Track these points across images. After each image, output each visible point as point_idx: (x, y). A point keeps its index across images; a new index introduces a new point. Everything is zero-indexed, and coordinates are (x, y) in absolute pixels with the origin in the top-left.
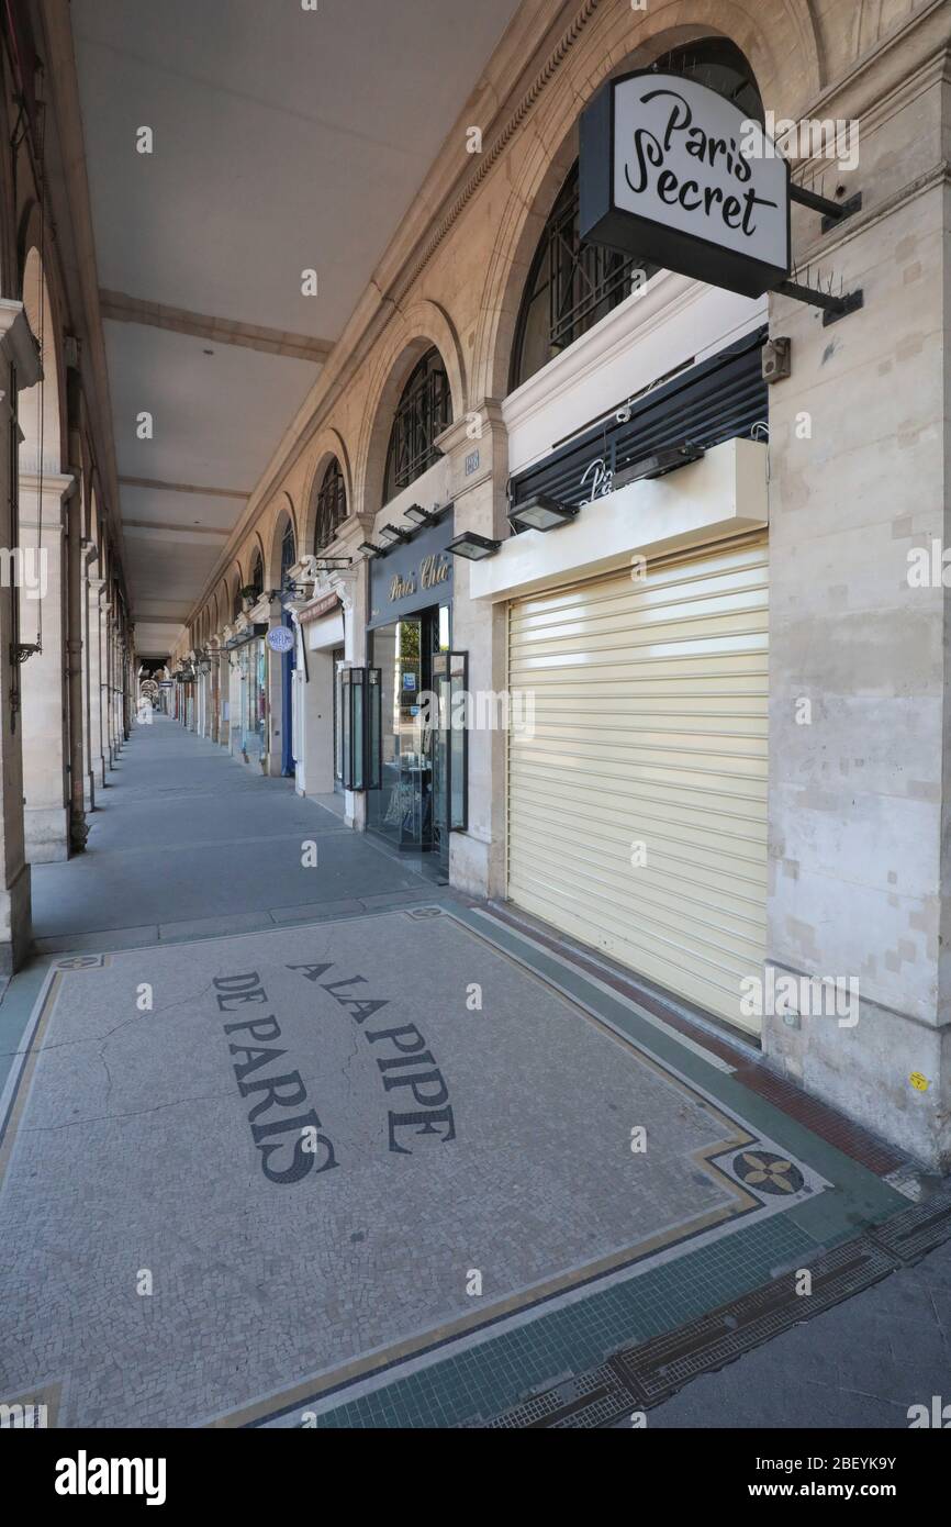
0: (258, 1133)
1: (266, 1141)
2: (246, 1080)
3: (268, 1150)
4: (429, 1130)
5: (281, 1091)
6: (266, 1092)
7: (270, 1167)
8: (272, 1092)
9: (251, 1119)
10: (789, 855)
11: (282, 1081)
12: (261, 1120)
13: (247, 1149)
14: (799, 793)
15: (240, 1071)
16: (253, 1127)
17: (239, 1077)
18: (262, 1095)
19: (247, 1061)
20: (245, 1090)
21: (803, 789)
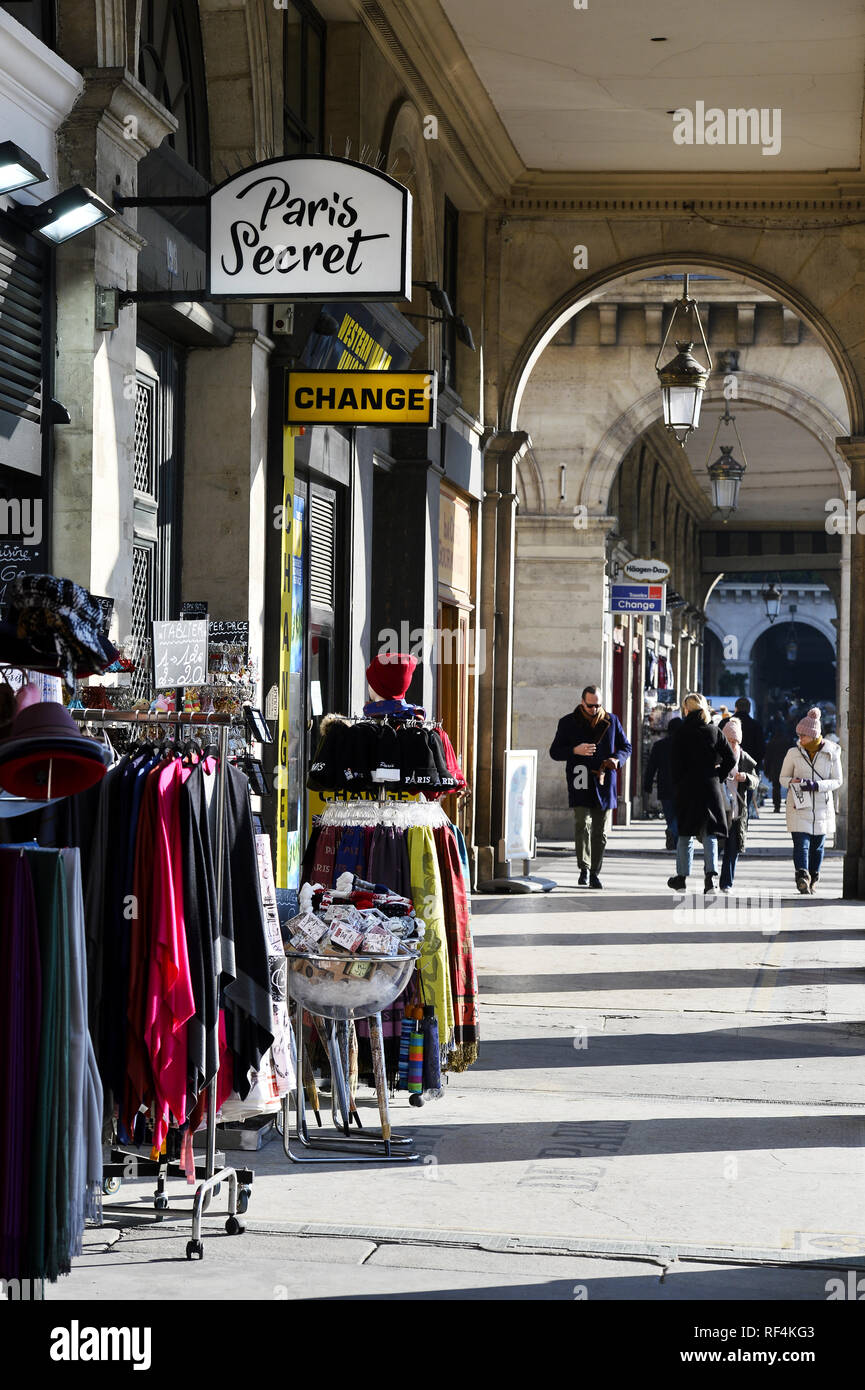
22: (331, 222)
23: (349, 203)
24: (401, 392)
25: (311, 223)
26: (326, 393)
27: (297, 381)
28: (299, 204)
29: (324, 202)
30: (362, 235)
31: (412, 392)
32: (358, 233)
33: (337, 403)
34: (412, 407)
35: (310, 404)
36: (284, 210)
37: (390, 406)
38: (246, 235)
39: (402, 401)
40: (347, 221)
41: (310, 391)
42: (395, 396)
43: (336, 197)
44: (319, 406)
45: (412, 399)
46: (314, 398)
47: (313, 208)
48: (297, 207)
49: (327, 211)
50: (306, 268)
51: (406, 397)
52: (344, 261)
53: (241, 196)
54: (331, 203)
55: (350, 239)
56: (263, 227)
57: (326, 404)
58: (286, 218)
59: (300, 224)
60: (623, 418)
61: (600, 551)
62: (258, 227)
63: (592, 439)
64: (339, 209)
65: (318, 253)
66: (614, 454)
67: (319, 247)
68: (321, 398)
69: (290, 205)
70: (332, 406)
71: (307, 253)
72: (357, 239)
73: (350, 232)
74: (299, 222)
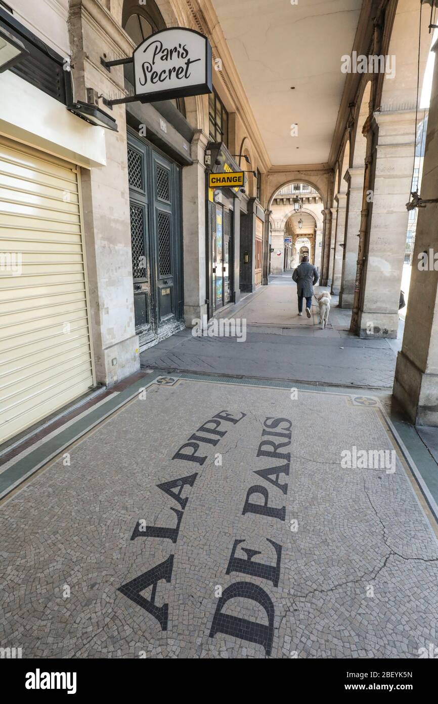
0: (289, 436)
1: (288, 432)
2: (285, 462)
3: (288, 429)
4: (228, 415)
5: (271, 449)
6: (278, 451)
7: (289, 425)
8: (276, 449)
9: (290, 442)
10: (105, 307)
11: (268, 454)
12: (286, 440)
13: (295, 433)
14: (107, 282)
15: (286, 469)
16: (290, 438)
17: (287, 466)
18: (281, 450)
19: (280, 474)
20: (288, 457)
21: (107, 280)
22: (178, 57)
23: (185, 48)
24: (236, 177)
25: (171, 59)
26: (219, 179)
27: (212, 176)
28: (166, 51)
29: (176, 48)
30: (191, 61)
31: (239, 177)
32: (189, 60)
33: (221, 181)
34: (239, 181)
35: (215, 182)
36: (161, 54)
37: (234, 181)
38: (147, 67)
39: (236, 180)
40: (184, 56)
41: (215, 179)
42: (235, 179)
43: (180, 45)
44: (217, 182)
45: (239, 179)
46: (216, 180)
47: (171, 52)
48: (165, 53)
49: (177, 53)
50: (170, 78)
51: (237, 179)
52: (184, 73)
53: (145, 51)
54: (178, 49)
55: (186, 63)
56: (154, 63)
57: (219, 181)
58: (162, 58)
59: (167, 60)
60: (287, 215)
61: (283, 234)
62: (152, 63)
63: (282, 218)
64: (181, 51)
65: (174, 71)
66: (285, 220)
67: (174, 68)
68: (217, 180)
69: (163, 52)
70: (220, 182)
71: (170, 72)
72: (188, 63)
73: (186, 60)
74: (166, 59)
